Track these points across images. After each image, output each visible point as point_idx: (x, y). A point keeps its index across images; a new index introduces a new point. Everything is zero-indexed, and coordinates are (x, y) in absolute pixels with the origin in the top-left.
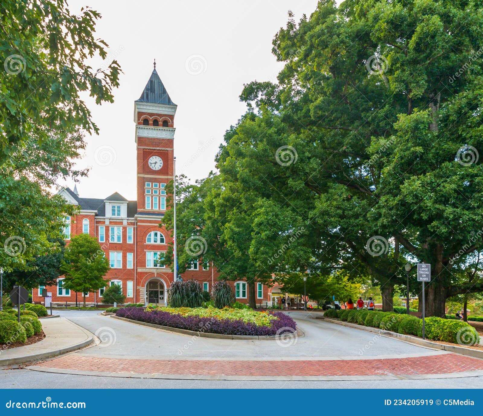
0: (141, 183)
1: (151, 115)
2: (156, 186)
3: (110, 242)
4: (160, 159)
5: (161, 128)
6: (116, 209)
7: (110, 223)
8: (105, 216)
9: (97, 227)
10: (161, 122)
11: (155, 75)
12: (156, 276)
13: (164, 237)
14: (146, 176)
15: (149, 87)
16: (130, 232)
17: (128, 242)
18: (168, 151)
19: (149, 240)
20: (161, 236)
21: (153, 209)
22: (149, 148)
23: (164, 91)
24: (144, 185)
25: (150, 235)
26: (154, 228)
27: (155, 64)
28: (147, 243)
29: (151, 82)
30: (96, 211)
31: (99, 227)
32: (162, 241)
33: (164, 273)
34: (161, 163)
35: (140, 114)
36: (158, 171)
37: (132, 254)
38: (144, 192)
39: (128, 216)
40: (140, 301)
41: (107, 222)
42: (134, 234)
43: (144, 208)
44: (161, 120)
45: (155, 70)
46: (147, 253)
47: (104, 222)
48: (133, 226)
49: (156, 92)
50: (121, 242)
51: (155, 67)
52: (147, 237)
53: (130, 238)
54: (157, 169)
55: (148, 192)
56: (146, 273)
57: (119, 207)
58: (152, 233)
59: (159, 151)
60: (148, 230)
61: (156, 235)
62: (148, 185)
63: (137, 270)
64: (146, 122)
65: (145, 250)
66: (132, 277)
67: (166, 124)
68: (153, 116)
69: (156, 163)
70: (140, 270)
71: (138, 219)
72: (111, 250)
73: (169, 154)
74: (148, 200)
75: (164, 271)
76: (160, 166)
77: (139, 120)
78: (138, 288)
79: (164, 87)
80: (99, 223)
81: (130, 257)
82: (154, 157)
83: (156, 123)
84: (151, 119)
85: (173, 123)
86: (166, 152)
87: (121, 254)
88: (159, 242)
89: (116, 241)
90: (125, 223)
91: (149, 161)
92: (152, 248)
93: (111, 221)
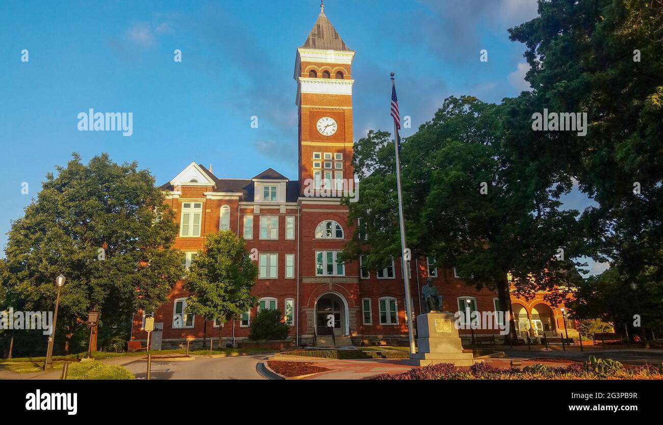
0: (307, 153)
1: (320, 65)
2: (328, 156)
3: (261, 238)
4: (333, 121)
5: (334, 80)
6: (270, 191)
7: (261, 210)
8: (253, 201)
9: (242, 218)
10: (334, 74)
12: (331, 288)
13: (342, 229)
14: (314, 144)
15: (316, 33)
17: (287, 238)
18: (343, 110)
20: (338, 227)
22: (317, 107)
24: (311, 156)
25: (321, 227)
26: (327, 216)
28: (317, 238)
30: (241, 194)
31: (245, 218)
32: (339, 234)
33: (342, 284)
34: (334, 127)
35: (304, 64)
36: (330, 137)
37: (294, 256)
38: (311, 165)
39: (287, 201)
41: (257, 210)
42: (296, 226)
44: (333, 70)
46: (316, 252)
47: (252, 211)
48: (294, 215)
49: (325, 37)
50: (277, 238)
52: (317, 229)
53: (290, 231)
54: (329, 134)
55: (317, 165)
56: (317, 285)
57: (274, 188)
58: (324, 223)
59: (332, 111)
60: (317, 218)
61: (329, 225)
62: (317, 156)
63: (301, 280)
64: (313, 74)
65: (313, 249)
66: (294, 293)
67: (340, 75)
68: (322, 66)
69: (327, 126)
70: (307, 280)
71: (303, 203)
72: (262, 250)
73: (347, 114)
74: (317, 177)
75: (344, 281)
76: (333, 130)
77: (303, 71)
78: (302, 309)
79: (335, 31)
80: (244, 212)
81: (290, 260)
82: (325, 118)
83: (327, 74)
84: (320, 70)
85: (350, 73)
86: (341, 111)
87: (277, 256)
88: (334, 237)
90: (283, 210)
91: (318, 124)
92: (324, 244)
93: (263, 207)
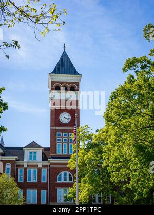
0: (53, 134)
1: (61, 83)
2: (65, 135)
3: (27, 181)
4: (68, 115)
6: (33, 154)
8: (23, 160)
9: (17, 170)
10: (69, 87)
11: (65, 54)
13: (72, 176)
14: (57, 128)
15: (60, 64)
16: (44, 173)
17: (42, 181)
19: (60, 179)
20: (70, 175)
21: (63, 153)
23: (72, 65)
24: (56, 135)
25: (61, 175)
26: (64, 169)
27: (65, 47)
28: (58, 182)
29: (61, 59)
30: (17, 157)
31: (19, 170)
32: (70, 179)
34: (69, 118)
35: (53, 83)
36: (67, 124)
37: (46, 191)
38: (56, 140)
39: (42, 160)
41: (26, 165)
42: (47, 175)
43: (56, 153)
45: (64, 51)
46: (58, 189)
47: (23, 165)
48: (47, 168)
49: (65, 66)
50: (37, 181)
51: (65, 49)
52: (58, 177)
53: (44, 177)
54: (66, 122)
55: (59, 140)
57: (35, 153)
58: (62, 173)
60: (58, 171)
61: (65, 174)
62: (59, 135)
64: (58, 88)
65: (56, 188)
67: (73, 89)
68: (63, 83)
70: (52, 203)
71: (51, 162)
72: (28, 188)
74: (59, 147)
76: (69, 120)
77: (52, 87)
80: (19, 167)
81: (44, 193)
82: (64, 113)
84: (61, 85)
87: (37, 191)
88: (68, 181)
89: (32, 181)
90: (40, 166)
91: (60, 116)
92: (62, 185)
93: (29, 164)
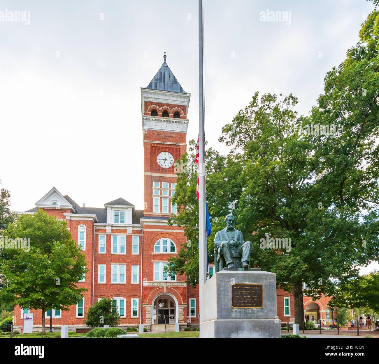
0: (149, 182)
1: (160, 105)
2: (166, 186)
3: (112, 253)
4: (170, 155)
5: (171, 119)
6: (119, 215)
7: (113, 231)
8: (106, 222)
9: (97, 236)
10: (172, 113)
11: (165, 66)
12: (165, 291)
13: (175, 246)
14: (154, 175)
15: (159, 78)
16: (136, 241)
17: (133, 253)
18: (179, 146)
19: (158, 248)
20: (172, 244)
21: (163, 212)
22: (157, 142)
23: (176, 82)
24: (152, 185)
25: (159, 244)
26: (164, 235)
27: (165, 57)
28: (155, 252)
29: (160, 73)
30: (94, 216)
31: (99, 236)
32: (173, 249)
33: (175, 288)
34: (171, 160)
35: (147, 104)
36: (168, 169)
37: (138, 266)
38: (152, 193)
39: (133, 223)
40: (146, 322)
41: (109, 230)
42: (140, 244)
43: (152, 211)
44: (171, 111)
45: (165, 63)
46: (154, 264)
47: (105, 231)
48: (139, 235)
49: (166, 82)
50: (125, 253)
51: (165, 60)
52: (155, 245)
53: (135, 247)
54: (167, 167)
55: (157, 192)
56: (154, 288)
57: (123, 213)
58: (161, 241)
59: (169, 147)
60: (155, 237)
61: (165, 242)
62: (157, 185)
63: (142, 285)
64: (154, 113)
65: (152, 261)
66: (138, 294)
67: (177, 115)
68: (162, 106)
69: (165, 160)
70: (146, 284)
71: (145, 224)
72: (113, 262)
73: (181, 150)
74: (156, 202)
75: (176, 285)
76: (171, 163)
77: (146, 110)
78: (144, 306)
79: (175, 78)
80: (98, 232)
81: (136, 270)
82: (163, 153)
83: (165, 114)
84: (160, 109)
85: (186, 114)
86: (178, 147)
87: (125, 266)
88: (169, 251)
89: (119, 252)
90: (130, 231)
91: (158, 157)
92: (161, 257)
93: (113, 228)
